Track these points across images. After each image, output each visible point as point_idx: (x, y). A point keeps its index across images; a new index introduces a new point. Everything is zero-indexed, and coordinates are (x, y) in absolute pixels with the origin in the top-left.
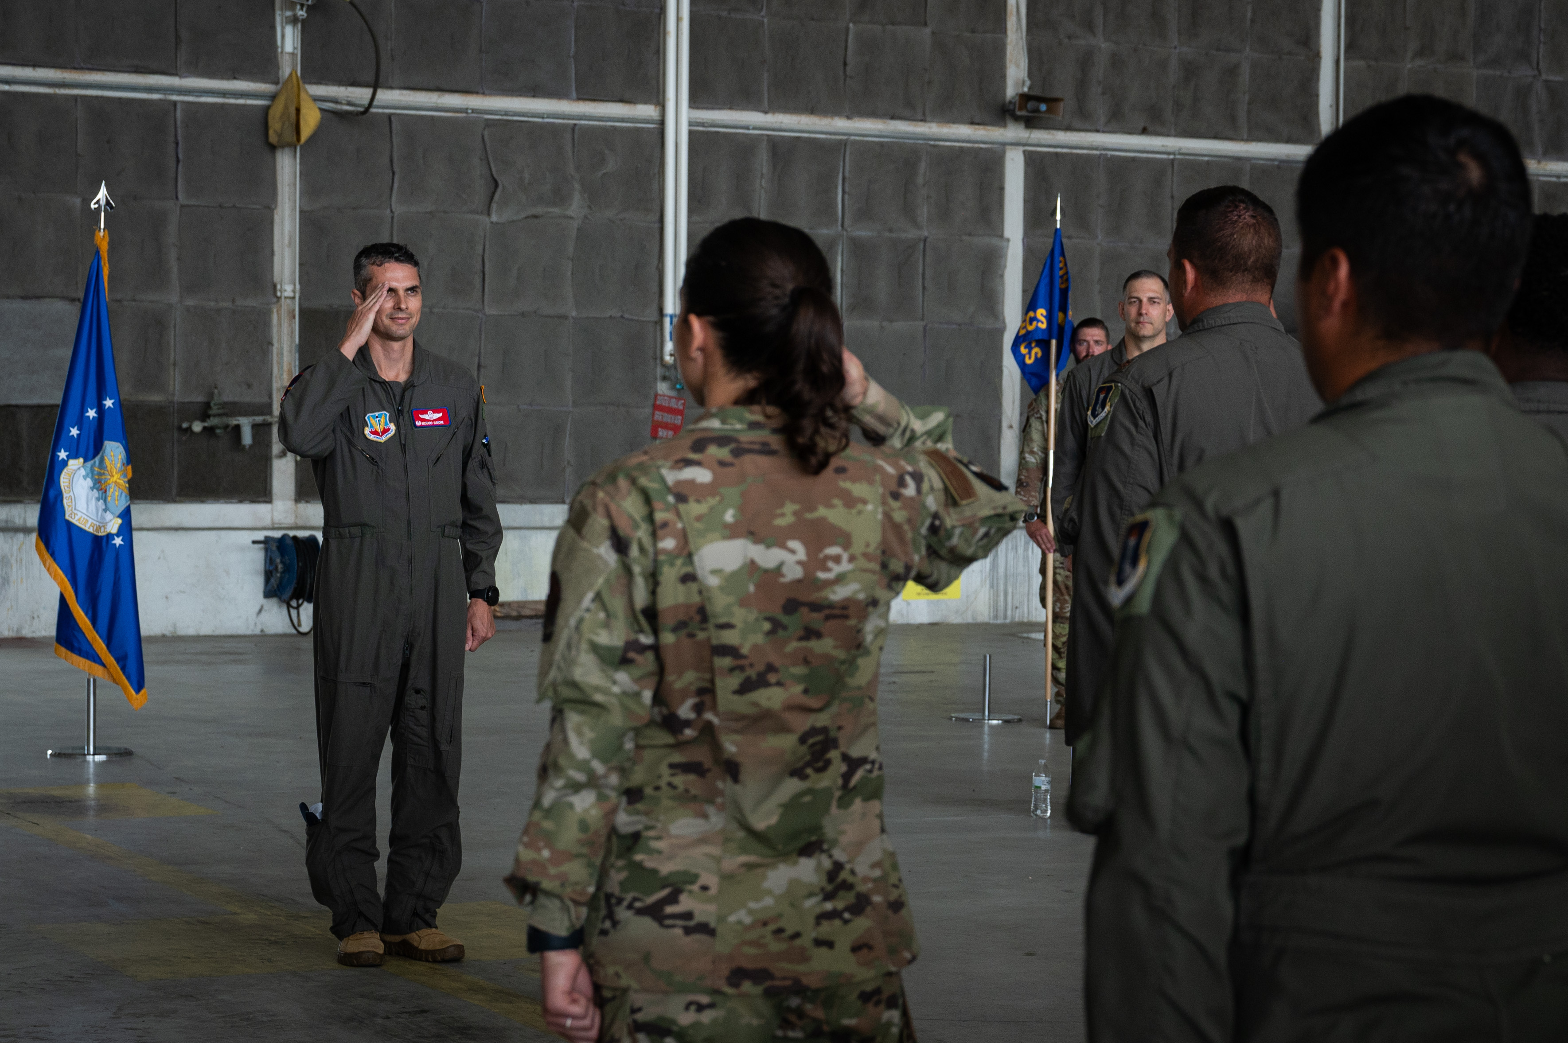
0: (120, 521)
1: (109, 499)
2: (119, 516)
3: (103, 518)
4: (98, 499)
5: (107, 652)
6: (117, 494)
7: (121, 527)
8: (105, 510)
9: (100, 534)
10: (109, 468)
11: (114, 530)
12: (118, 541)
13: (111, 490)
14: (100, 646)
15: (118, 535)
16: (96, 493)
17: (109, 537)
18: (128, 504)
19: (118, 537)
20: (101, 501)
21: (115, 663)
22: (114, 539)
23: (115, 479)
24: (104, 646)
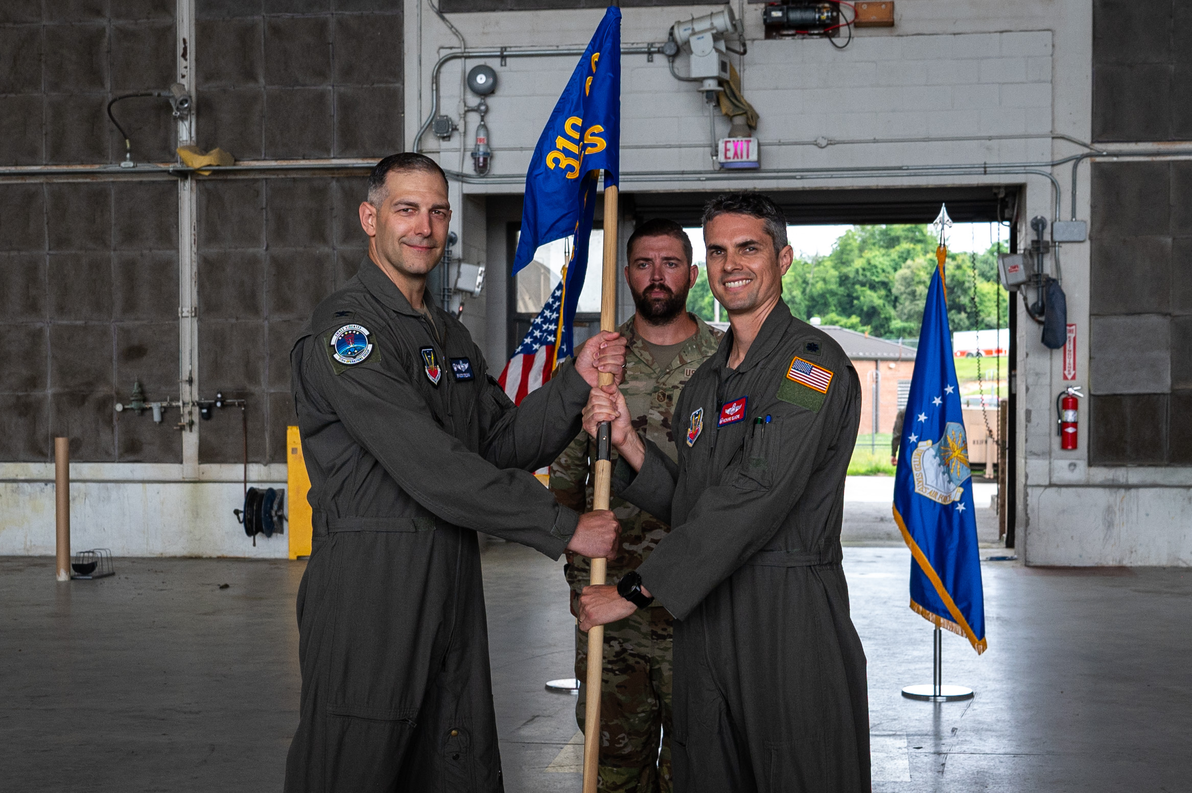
0: (961, 490)
1: (952, 471)
2: (961, 486)
3: (948, 489)
4: (944, 473)
5: (954, 605)
6: (959, 467)
7: (963, 495)
8: (949, 482)
9: (947, 503)
10: (951, 445)
11: (957, 499)
12: (961, 507)
13: (954, 464)
14: (947, 600)
15: (960, 502)
16: (942, 468)
17: (954, 504)
18: (969, 476)
19: (961, 503)
20: (946, 475)
21: (960, 614)
22: (957, 506)
23: (956, 454)
24: (951, 600)
